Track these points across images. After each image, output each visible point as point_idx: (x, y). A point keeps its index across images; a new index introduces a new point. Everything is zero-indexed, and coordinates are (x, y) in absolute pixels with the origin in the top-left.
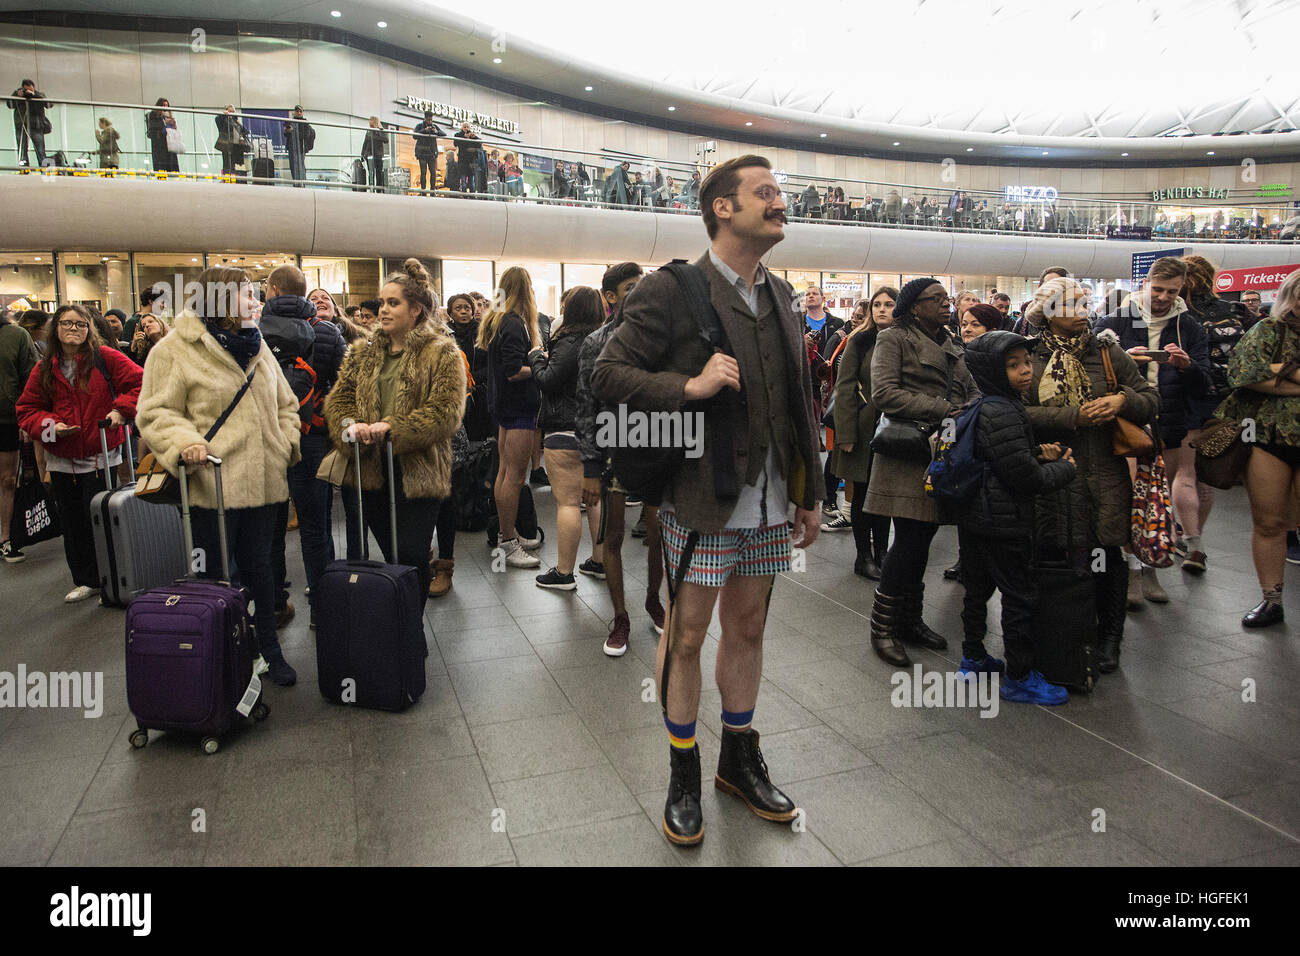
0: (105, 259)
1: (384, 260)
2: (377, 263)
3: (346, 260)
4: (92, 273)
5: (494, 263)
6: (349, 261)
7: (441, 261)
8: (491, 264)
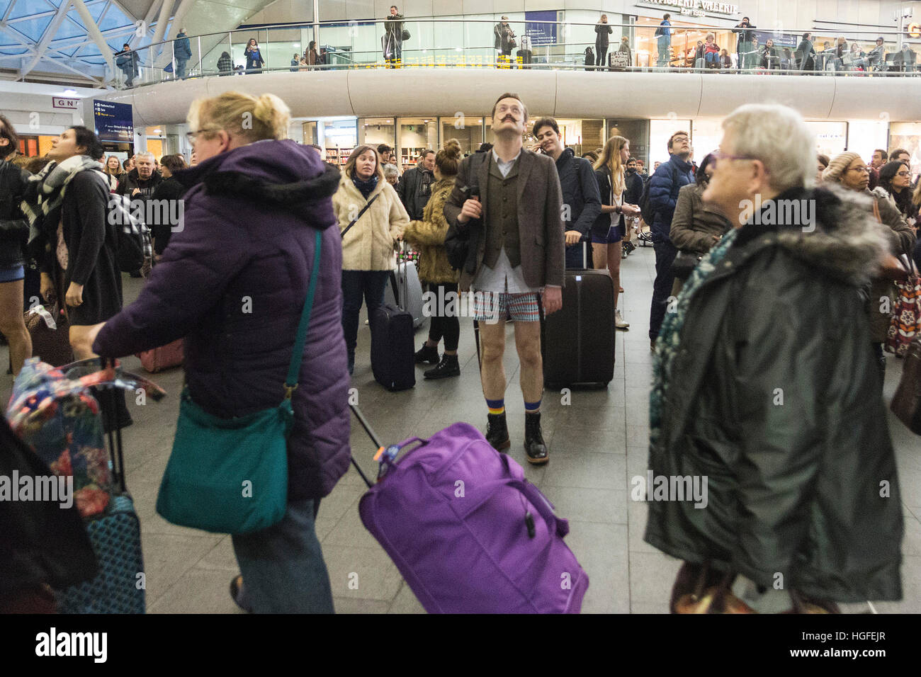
0: (426, 121)
1: (606, 120)
2: (602, 121)
3: (580, 121)
4: (421, 130)
5: (691, 121)
6: (583, 121)
7: (650, 120)
8: (689, 122)
